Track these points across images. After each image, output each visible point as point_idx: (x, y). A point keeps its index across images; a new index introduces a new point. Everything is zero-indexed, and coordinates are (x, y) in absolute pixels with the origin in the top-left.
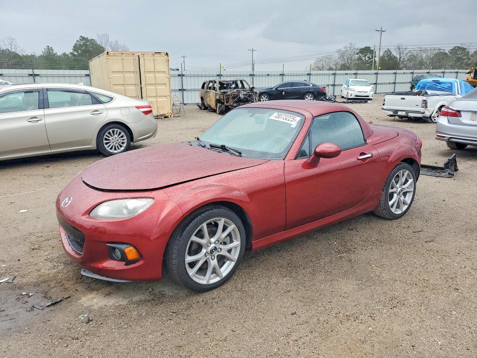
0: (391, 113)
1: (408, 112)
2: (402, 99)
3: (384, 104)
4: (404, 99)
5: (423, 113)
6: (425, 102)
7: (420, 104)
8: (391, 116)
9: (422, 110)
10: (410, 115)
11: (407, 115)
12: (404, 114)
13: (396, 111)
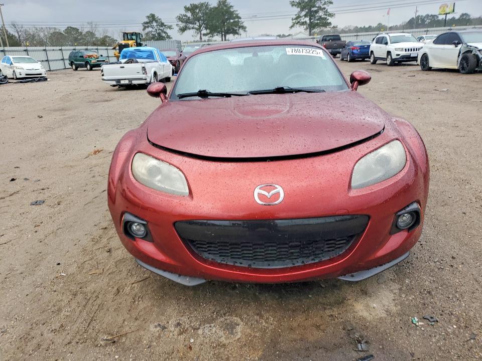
0: (114, 83)
1: (130, 80)
2: (121, 67)
3: (103, 75)
4: (123, 67)
5: (146, 79)
6: (144, 68)
7: (141, 71)
8: (114, 86)
9: (143, 76)
10: (134, 82)
11: (130, 83)
12: (127, 82)
13: (118, 81)
